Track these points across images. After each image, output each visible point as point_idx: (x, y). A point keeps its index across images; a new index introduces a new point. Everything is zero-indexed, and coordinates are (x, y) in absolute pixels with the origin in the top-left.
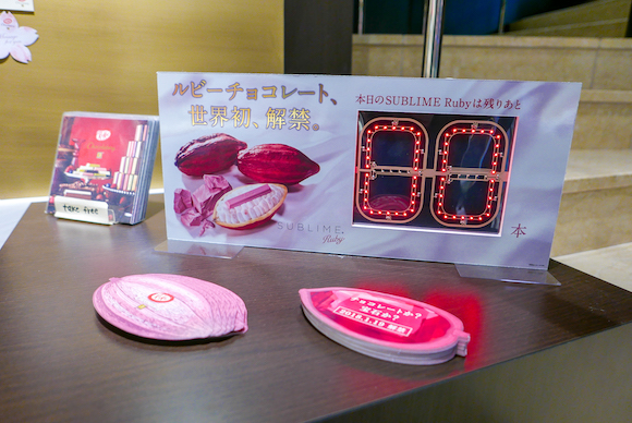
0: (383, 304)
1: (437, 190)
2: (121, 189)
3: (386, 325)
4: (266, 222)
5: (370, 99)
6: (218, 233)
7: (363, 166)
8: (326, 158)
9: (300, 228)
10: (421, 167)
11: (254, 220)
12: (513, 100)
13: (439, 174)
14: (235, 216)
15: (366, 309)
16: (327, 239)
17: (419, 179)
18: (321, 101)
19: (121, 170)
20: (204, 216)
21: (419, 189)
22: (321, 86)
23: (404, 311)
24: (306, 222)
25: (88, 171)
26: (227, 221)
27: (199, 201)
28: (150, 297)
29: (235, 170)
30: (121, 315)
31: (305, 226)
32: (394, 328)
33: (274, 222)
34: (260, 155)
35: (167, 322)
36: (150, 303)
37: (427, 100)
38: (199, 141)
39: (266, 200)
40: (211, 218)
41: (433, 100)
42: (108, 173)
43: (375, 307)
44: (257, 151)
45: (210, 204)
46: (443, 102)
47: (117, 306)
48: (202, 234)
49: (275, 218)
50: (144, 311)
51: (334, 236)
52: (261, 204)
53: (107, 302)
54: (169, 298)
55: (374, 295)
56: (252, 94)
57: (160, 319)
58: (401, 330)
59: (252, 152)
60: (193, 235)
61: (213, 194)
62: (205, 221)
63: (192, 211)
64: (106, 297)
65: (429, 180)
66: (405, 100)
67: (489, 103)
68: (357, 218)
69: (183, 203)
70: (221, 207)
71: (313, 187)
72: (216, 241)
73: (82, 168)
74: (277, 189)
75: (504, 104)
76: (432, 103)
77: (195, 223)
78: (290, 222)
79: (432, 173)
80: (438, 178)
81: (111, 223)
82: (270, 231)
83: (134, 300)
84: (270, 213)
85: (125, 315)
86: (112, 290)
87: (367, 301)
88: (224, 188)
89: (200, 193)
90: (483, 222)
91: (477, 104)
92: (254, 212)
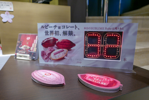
0: (99, 78)
1: (104, 50)
2: (32, 51)
3: (101, 83)
4: (63, 58)
5: (87, 28)
6: (51, 61)
7: (86, 44)
8: (77, 42)
9: (71, 60)
10: (100, 44)
11: (60, 58)
12: (122, 28)
13: (105, 46)
14: (55, 57)
15: (95, 79)
16: (78, 62)
17: (100, 47)
18: (76, 29)
19: (33, 46)
20: (48, 57)
21: (100, 50)
22: (76, 25)
23: (105, 79)
24: (72, 58)
25: (25, 47)
26: (54, 58)
27: (47, 53)
28: (45, 74)
29: (55, 46)
30: (39, 78)
31: (72, 59)
32: (103, 83)
33: (65, 58)
34: (61, 42)
35: (50, 79)
36: (45, 75)
37: (101, 28)
38: (47, 39)
39: (63, 53)
40: (50, 58)
41: (102, 28)
42: (29, 47)
43: (97, 78)
44: (61, 41)
45: (49, 54)
46: (105, 28)
47: (38, 76)
48: (48, 61)
49: (65, 57)
50: (44, 77)
51: (79, 62)
52: (62, 54)
53: (35, 75)
54: (50, 74)
55: (96, 75)
56: (59, 28)
57: (48, 79)
58: (105, 84)
59: (59, 41)
60: (46, 62)
61: (50, 52)
62: (48, 58)
63: (45, 56)
64: (35, 74)
65: (102, 47)
66: (96, 28)
67: (116, 28)
68: (85, 57)
69: (43, 54)
70: (52, 55)
71: (74, 50)
72: (51, 63)
73: (23, 46)
74: (65, 50)
75: (120, 28)
76: (102, 29)
77: (46, 59)
78: (69, 58)
79: (103, 46)
80: (104, 47)
81: (30, 60)
82: (64, 60)
83: (41, 75)
84: (64, 56)
85: (40, 78)
86: (36, 73)
87: (95, 77)
88: (53, 50)
89: (47, 52)
90: (116, 58)
91: (113, 29)
92: (60, 56)
